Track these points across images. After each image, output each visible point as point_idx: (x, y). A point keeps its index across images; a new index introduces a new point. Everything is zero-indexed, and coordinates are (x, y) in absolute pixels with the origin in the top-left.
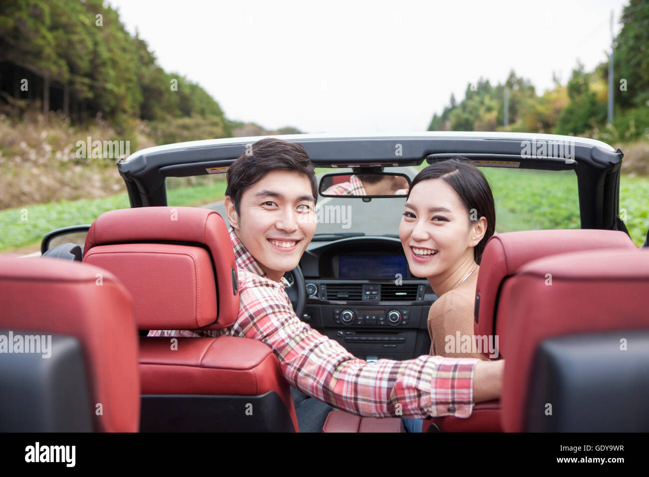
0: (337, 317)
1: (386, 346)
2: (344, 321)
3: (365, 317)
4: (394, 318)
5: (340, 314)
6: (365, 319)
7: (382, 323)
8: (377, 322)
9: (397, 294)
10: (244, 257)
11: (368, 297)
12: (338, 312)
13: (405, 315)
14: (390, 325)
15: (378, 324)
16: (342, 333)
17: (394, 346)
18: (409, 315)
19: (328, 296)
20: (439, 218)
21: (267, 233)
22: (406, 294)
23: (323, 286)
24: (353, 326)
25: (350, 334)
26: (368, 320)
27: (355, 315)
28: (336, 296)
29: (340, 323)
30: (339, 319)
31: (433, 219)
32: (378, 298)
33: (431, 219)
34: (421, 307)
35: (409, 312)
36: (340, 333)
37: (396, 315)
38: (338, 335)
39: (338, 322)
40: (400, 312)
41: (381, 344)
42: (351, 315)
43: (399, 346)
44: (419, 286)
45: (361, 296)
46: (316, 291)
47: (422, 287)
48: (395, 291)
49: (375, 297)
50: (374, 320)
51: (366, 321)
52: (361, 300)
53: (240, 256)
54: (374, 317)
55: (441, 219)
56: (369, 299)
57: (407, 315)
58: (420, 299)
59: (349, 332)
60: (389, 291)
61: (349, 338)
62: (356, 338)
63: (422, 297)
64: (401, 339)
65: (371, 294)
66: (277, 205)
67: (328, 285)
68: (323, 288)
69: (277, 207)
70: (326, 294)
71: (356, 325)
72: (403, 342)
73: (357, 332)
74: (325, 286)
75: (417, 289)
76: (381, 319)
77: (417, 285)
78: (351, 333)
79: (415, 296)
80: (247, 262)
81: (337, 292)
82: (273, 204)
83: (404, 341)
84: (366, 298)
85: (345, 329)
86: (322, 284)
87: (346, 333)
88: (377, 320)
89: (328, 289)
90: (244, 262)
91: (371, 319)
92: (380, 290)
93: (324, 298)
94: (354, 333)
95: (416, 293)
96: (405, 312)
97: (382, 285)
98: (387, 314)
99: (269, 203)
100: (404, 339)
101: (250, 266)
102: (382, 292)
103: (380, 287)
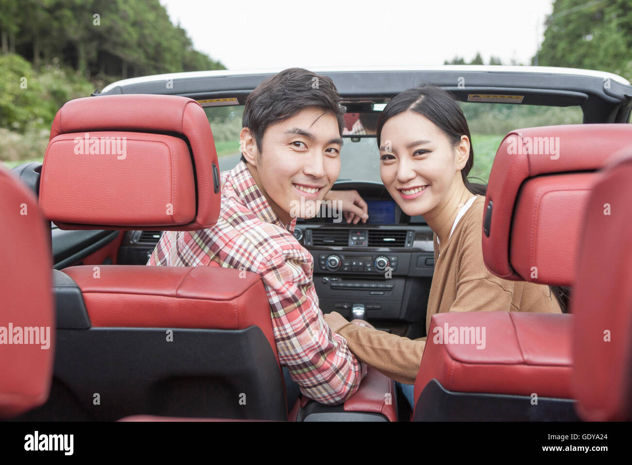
0: (323, 263)
1: (372, 293)
2: (329, 267)
3: (351, 263)
4: (381, 264)
5: (326, 260)
6: (351, 265)
7: (369, 270)
8: (364, 269)
9: (385, 240)
10: (258, 200)
11: (355, 243)
12: (323, 257)
13: (393, 261)
14: (377, 272)
15: (365, 271)
16: (327, 279)
17: (381, 293)
18: (397, 261)
19: (314, 241)
20: (419, 152)
21: (293, 178)
22: (394, 240)
23: (308, 231)
24: (338, 272)
25: (335, 281)
26: (354, 266)
27: (341, 260)
28: (322, 241)
29: (326, 269)
30: (324, 265)
31: (414, 154)
32: (366, 243)
33: (412, 155)
34: (410, 254)
35: (398, 260)
36: (325, 280)
37: (383, 262)
38: (324, 281)
39: (324, 268)
40: (388, 258)
41: (368, 292)
42: (338, 261)
43: (386, 293)
44: (408, 232)
45: (348, 242)
46: (301, 236)
47: (411, 233)
48: (383, 236)
49: (363, 242)
50: (361, 266)
51: (353, 267)
52: (347, 245)
53: (254, 199)
54: (361, 264)
55: (421, 152)
56: (356, 244)
57: (396, 261)
58: (409, 245)
59: (335, 278)
60: (377, 236)
61: (334, 284)
62: (342, 285)
63: (411, 243)
64: (389, 286)
65: (358, 240)
66: (306, 146)
67: (313, 230)
68: (309, 233)
69: (306, 149)
70: (312, 240)
71: (342, 271)
72: (390, 289)
73: (343, 279)
74: (311, 231)
75: (405, 235)
76: (368, 265)
77: (406, 231)
78: (337, 279)
79: (404, 242)
80: (262, 207)
81: (323, 237)
82: (302, 145)
83: (392, 288)
84: (353, 243)
85: (331, 275)
86: (308, 229)
87: (331, 279)
88: (364, 266)
89: (313, 234)
90: (258, 206)
91: (357, 265)
92: (367, 236)
93: (309, 243)
94: (340, 280)
95: (405, 239)
96: (393, 259)
97: (370, 231)
98: (374, 261)
99: (297, 143)
100: (392, 286)
101: (264, 212)
102: (369, 238)
103: (367, 232)
